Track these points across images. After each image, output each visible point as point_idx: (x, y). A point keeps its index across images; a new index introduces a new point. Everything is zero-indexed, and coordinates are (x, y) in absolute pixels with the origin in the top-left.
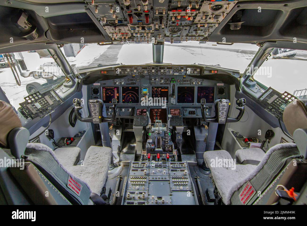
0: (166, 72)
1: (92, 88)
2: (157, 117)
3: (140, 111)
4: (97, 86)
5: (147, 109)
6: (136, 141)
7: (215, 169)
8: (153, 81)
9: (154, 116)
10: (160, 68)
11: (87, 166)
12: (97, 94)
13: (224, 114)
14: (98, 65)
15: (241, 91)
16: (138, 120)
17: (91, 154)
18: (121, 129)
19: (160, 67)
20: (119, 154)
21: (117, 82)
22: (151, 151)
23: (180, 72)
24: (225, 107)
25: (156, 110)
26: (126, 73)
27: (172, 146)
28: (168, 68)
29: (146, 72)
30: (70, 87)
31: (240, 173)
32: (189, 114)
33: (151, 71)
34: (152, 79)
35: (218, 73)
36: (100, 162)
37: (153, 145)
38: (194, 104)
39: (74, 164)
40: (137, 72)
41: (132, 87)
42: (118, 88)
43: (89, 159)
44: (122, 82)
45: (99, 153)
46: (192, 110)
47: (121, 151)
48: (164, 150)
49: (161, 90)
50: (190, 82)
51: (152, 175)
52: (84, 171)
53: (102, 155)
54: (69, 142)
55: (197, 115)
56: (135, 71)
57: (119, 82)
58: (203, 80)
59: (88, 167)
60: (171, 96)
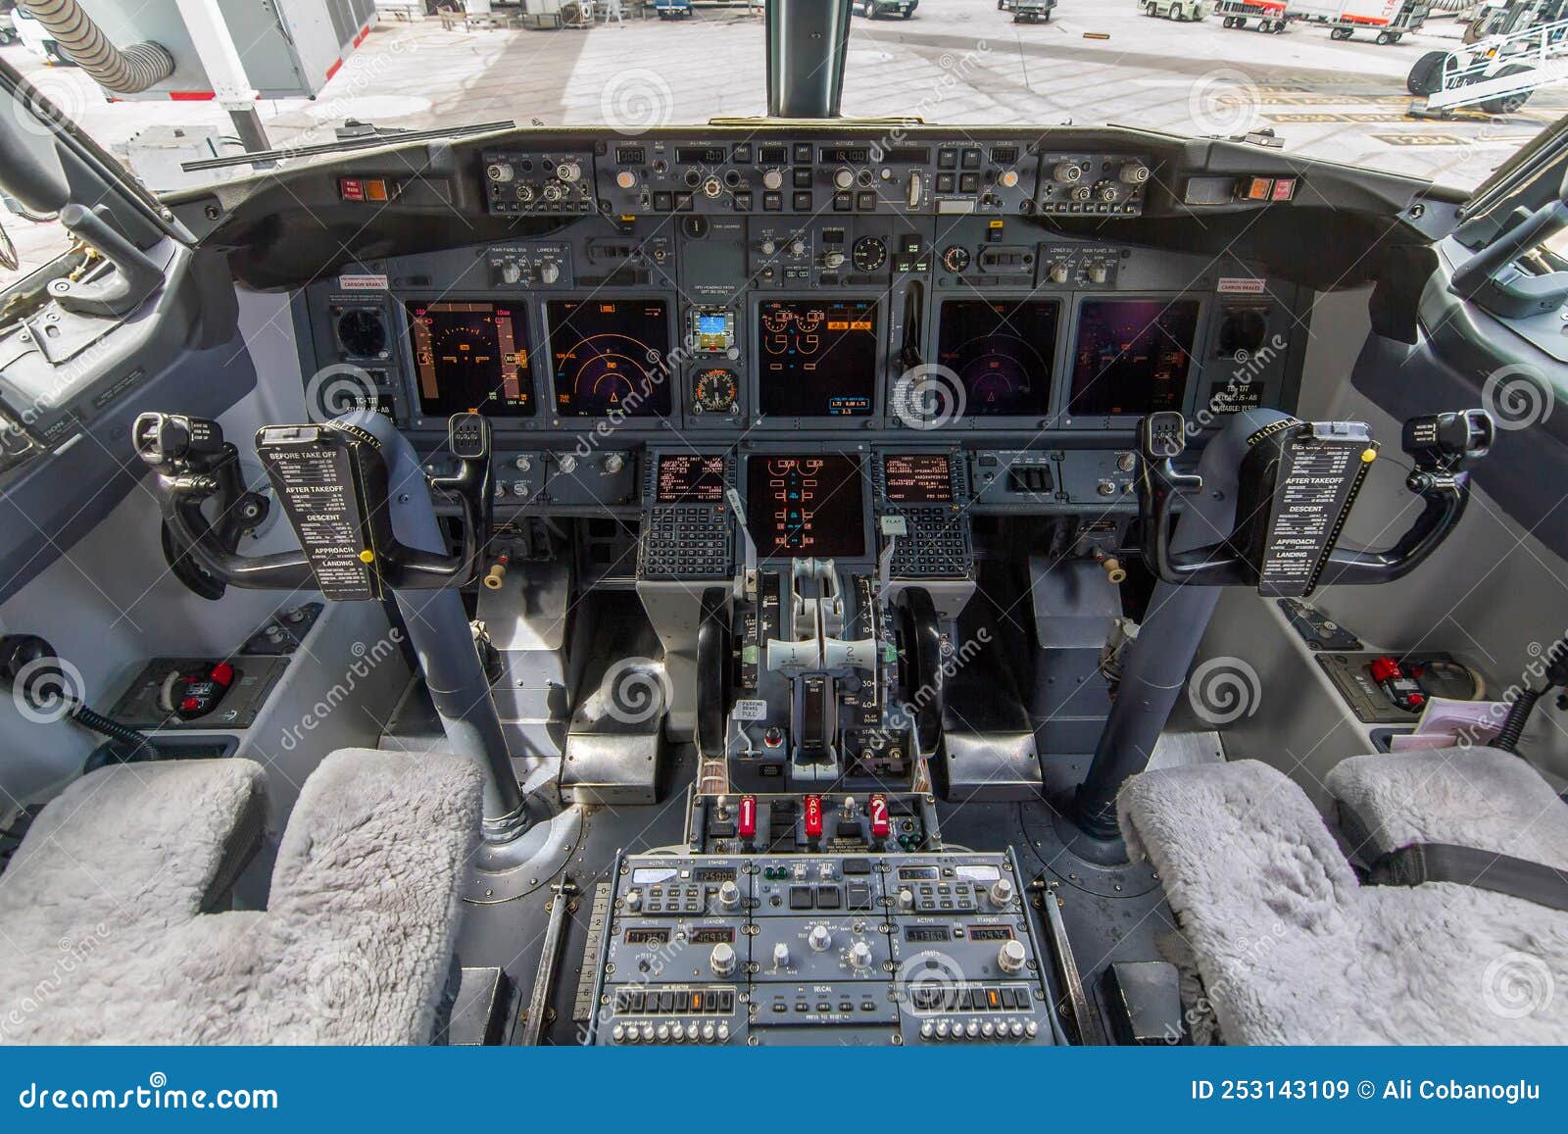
0: (872, 193)
1: (332, 308)
2: (800, 514)
3: (683, 470)
4: (366, 299)
5: (730, 457)
6: (666, 651)
7: (1223, 936)
8: (769, 257)
9: (780, 505)
10: (830, 156)
11: (292, 925)
12: (376, 354)
13: (1309, 530)
14: (338, 131)
15: (1421, 340)
16: (667, 535)
17: (320, 826)
18: (565, 582)
19: (829, 144)
20: (558, 734)
21: (507, 265)
22: (762, 774)
23: (988, 191)
24: (1327, 481)
25: (789, 464)
26: (558, 195)
27: (905, 736)
28: (891, 157)
29: (714, 188)
30: (121, 315)
31: (1400, 963)
32: (1008, 490)
33: (758, 179)
34: (761, 243)
35: (1294, 204)
36: (389, 884)
37: (774, 741)
38: (1051, 421)
39: (202, 901)
40: (646, 190)
41: (620, 304)
42: (517, 311)
43: (310, 867)
44: (546, 264)
45: (381, 813)
46: (1029, 461)
47: (572, 712)
48: (852, 768)
49: (823, 324)
50: (1032, 264)
51: (774, 973)
52: (267, 965)
53: (403, 831)
54: (202, 690)
55: (1063, 495)
56: (627, 180)
57: (522, 262)
58: (1125, 254)
59: (297, 932)
60: (895, 368)
